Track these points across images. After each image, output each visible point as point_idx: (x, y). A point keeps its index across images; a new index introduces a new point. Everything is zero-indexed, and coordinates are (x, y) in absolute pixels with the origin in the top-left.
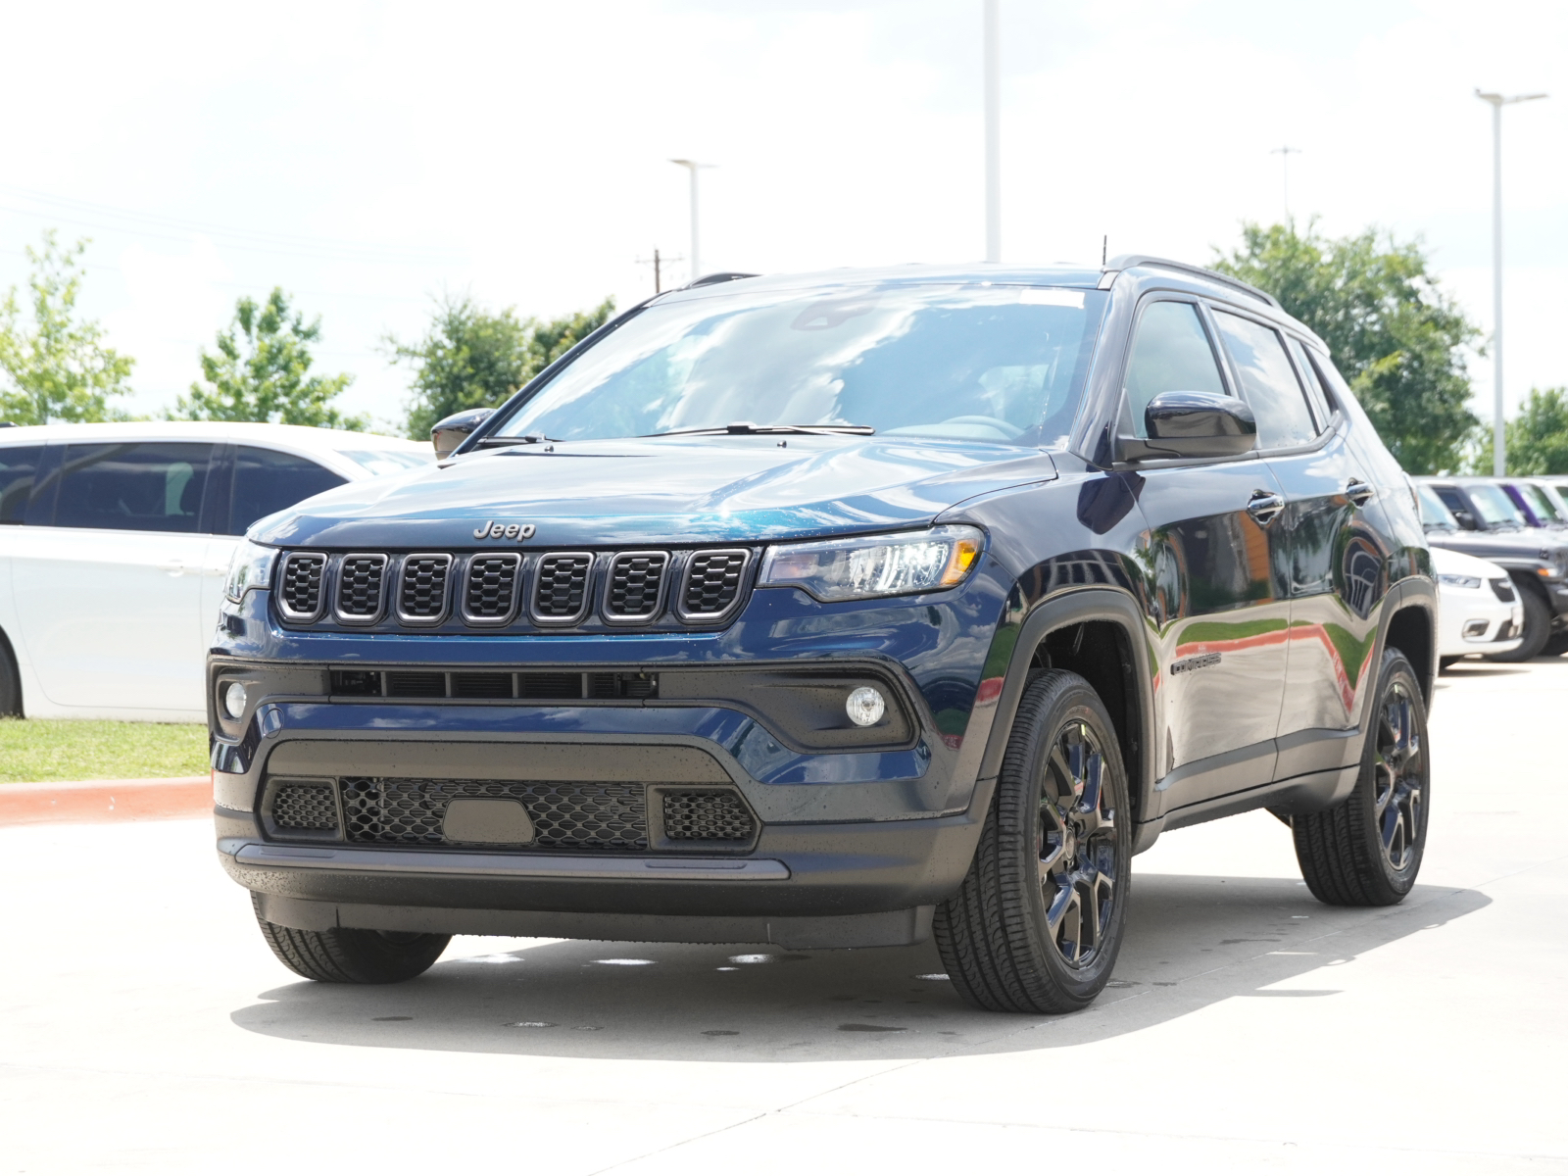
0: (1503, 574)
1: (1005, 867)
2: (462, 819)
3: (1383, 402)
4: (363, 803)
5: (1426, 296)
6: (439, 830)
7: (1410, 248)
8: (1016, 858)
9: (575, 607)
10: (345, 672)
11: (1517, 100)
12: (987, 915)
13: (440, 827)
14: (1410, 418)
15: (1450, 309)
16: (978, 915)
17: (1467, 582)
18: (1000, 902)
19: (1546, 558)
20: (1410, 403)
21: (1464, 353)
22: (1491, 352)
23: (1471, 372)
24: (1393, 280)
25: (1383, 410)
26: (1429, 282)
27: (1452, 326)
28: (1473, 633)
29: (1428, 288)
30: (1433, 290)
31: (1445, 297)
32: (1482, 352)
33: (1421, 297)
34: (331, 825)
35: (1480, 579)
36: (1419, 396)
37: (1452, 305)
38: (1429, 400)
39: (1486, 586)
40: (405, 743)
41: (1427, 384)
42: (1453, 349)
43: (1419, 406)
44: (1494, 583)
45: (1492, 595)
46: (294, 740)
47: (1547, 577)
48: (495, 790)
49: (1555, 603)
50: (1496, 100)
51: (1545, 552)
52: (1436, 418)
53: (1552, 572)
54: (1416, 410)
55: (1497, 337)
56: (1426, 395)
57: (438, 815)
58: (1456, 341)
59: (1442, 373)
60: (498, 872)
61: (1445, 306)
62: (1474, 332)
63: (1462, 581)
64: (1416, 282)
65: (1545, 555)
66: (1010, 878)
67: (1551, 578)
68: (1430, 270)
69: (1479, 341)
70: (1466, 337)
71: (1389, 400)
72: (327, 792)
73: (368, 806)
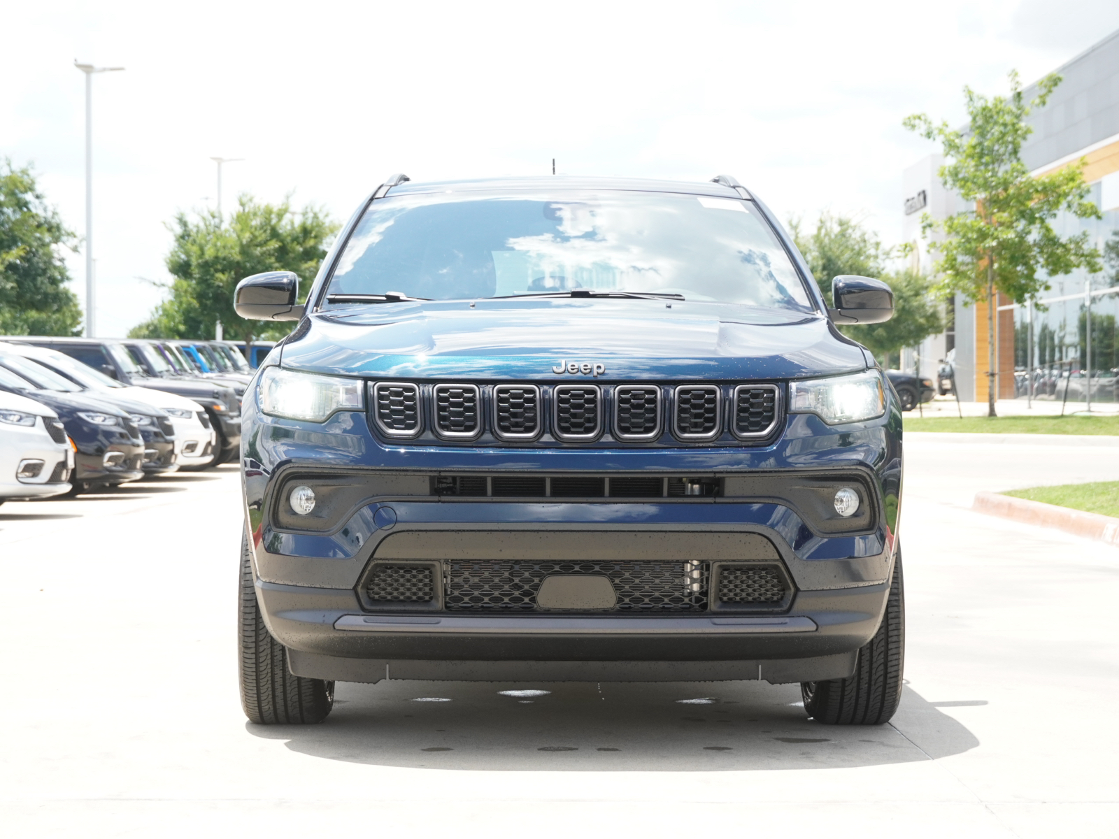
0: (202, 409)
1: (892, 618)
2: (553, 591)
3: (12, 282)
4: (466, 580)
5: (36, 208)
6: (533, 600)
7: (24, 172)
8: (899, 612)
9: (650, 427)
10: (462, 477)
11: (104, 70)
12: (875, 654)
13: (534, 597)
14: (28, 295)
15: (53, 218)
16: (868, 654)
17: (183, 413)
18: (887, 643)
19: (217, 398)
20: (28, 283)
21: (60, 250)
22: (83, 250)
23: (67, 263)
24: (12, 194)
25: (12, 288)
26: (38, 197)
27: (54, 230)
28: (188, 450)
29: (37, 201)
30: (41, 203)
31: (50, 209)
32: (75, 249)
33: (31, 206)
34: (427, 598)
35: (191, 412)
36: (34, 279)
37: (55, 214)
38: (42, 283)
39: (195, 416)
40: (513, 533)
41: (40, 271)
42: (53, 246)
43: (35, 285)
44: (199, 414)
45: (199, 423)
46: (408, 531)
47: (219, 411)
48: (587, 567)
49: (225, 429)
50: (88, 69)
51: (217, 393)
52: (46, 295)
53: (222, 408)
54: (33, 289)
55: (88, 239)
56: (39, 279)
57: (536, 587)
58: (57, 240)
59: (49, 263)
60: (591, 631)
61: (49, 214)
62: (72, 235)
63: (180, 413)
64: (29, 197)
65: (217, 396)
66: (896, 627)
67: (222, 412)
68: (39, 189)
69: (73, 242)
70: (64, 238)
71: (17, 281)
72: (427, 572)
73: (470, 583)
